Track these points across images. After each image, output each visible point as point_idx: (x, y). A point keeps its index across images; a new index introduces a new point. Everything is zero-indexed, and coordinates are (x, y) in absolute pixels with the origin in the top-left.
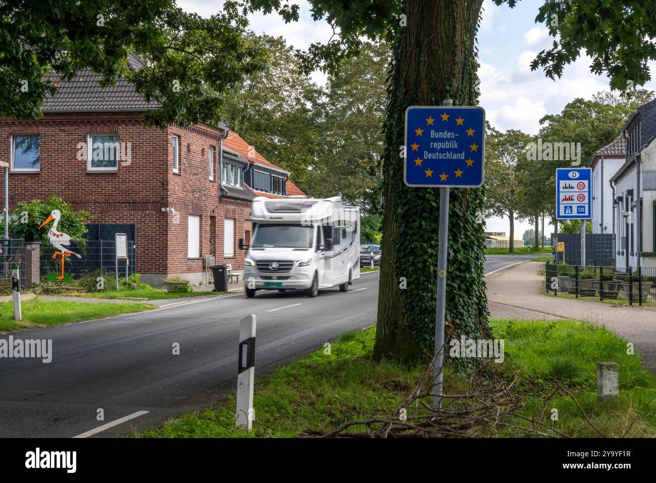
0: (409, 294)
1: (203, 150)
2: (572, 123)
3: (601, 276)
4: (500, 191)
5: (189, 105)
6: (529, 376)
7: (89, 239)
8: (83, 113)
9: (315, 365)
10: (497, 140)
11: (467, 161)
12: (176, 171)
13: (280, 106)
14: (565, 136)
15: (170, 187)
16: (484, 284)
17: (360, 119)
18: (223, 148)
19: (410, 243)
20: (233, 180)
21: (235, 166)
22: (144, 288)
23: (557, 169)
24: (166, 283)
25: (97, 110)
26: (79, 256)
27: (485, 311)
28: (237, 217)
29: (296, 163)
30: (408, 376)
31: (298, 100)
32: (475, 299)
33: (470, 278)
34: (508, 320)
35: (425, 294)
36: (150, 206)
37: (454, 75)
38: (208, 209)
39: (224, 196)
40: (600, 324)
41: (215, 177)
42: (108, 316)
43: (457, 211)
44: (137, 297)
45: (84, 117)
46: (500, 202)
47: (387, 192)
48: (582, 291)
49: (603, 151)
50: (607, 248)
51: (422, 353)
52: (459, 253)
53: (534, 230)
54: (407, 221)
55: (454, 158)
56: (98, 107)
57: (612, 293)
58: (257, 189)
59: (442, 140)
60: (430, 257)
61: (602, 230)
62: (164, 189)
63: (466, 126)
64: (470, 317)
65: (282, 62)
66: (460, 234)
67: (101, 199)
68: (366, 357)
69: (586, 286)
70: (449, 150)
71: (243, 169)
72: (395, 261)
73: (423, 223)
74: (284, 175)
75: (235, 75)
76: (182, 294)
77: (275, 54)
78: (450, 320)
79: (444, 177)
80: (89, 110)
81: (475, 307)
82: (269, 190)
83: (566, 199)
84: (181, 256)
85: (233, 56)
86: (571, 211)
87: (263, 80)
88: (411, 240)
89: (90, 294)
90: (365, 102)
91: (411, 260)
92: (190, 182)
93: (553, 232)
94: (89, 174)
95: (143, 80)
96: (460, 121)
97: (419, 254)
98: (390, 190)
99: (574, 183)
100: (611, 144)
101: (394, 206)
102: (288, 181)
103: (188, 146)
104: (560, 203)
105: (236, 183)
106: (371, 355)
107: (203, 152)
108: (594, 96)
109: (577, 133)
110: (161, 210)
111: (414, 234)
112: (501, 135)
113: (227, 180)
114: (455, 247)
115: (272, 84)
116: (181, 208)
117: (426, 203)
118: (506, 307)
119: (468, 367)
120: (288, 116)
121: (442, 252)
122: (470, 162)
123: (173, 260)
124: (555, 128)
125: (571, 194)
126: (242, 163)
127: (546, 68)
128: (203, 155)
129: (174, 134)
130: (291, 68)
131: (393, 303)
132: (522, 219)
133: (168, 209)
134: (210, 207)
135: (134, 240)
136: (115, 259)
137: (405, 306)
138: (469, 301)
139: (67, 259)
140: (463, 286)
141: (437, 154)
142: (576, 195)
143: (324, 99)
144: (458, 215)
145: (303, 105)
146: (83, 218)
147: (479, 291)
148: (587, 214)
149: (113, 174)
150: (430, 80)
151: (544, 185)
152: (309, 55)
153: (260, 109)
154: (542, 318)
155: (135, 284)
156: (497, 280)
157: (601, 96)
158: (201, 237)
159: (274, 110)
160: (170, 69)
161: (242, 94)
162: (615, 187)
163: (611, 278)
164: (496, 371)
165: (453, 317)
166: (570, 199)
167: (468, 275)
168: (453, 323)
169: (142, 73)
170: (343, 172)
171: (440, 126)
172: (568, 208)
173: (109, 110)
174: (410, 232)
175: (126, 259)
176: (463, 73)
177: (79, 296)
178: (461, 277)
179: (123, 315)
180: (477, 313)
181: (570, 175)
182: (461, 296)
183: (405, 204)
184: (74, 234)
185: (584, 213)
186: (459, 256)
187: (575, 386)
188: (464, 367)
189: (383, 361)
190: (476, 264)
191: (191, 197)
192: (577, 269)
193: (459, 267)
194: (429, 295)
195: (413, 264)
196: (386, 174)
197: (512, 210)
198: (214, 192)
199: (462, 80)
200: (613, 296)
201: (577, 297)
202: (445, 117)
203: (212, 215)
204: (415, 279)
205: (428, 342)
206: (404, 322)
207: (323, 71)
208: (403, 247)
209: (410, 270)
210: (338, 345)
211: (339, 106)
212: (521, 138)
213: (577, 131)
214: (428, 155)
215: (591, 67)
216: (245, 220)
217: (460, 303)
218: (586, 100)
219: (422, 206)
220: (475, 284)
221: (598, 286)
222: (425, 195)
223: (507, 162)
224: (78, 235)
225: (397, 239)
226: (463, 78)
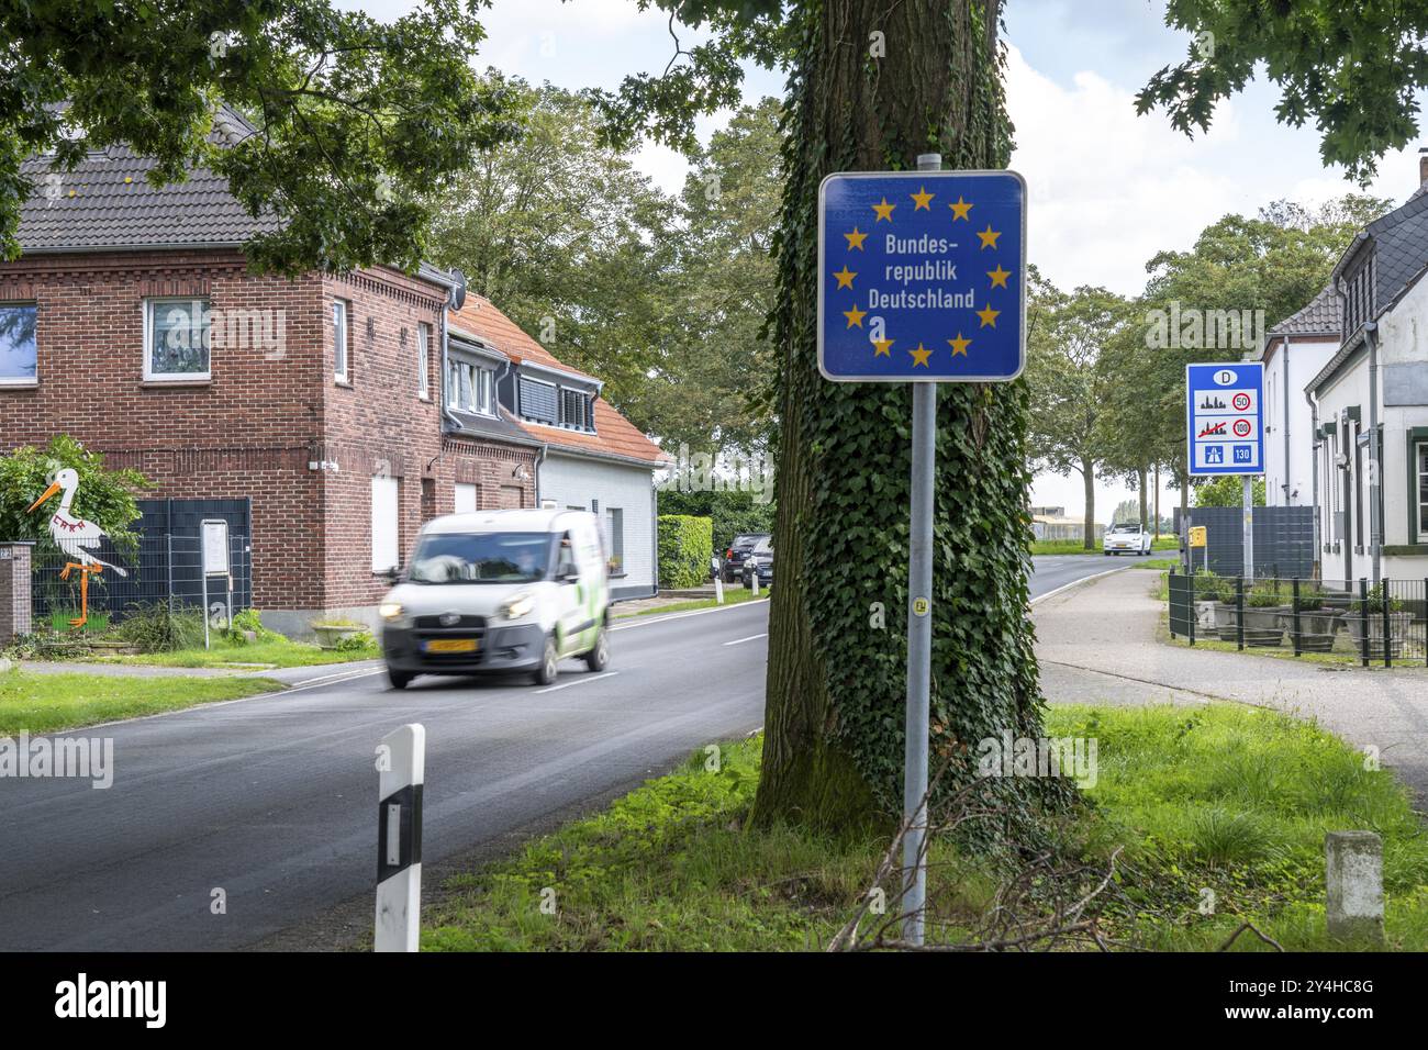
0: (842, 657)
1: (403, 333)
2: (1218, 269)
3: (1296, 602)
4: (1064, 417)
5: (349, 223)
6: (1147, 859)
7: (145, 533)
8: (132, 252)
9: (616, 834)
10: (1053, 310)
11: (980, 313)
12: (342, 378)
13: (585, 239)
14: (1202, 297)
15: (328, 415)
16: (1029, 627)
17: (757, 264)
18: (449, 327)
19: (843, 529)
20: (474, 399)
21: (478, 368)
22: (269, 640)
23: (1188, 366)
24: (316, 630)
25: (163, 245)
26: (122, 572)
27: (1035, 696)
28: (483, 479)
29: (621, 362)
30: (842, 866)
31: (622, 226)
32: (1008, 667)
33: (994, 614)
34: (1088, 708)
35: (881, 656)
36: (284, 458)
37: (947, 106)
38: (418, 463)
39: (452, 435)
40: (1305, 714)
41: (431, 393)
42: (165, 708)
43: (962, 446)
44: (249, 662)
45: (134, 262)
46: (1064, 442)
47: (786, 405)
48: (1251, 634)
49: (1287, 326)
50: (1300, 538)
51: (877, 806)
52: (967, 552)
53: (1138, 502)
54: (836, 473)
55: (948, 304)
56: (165, 238)
57: (1321, 640)
58: (528, 419)
59: (916, 260)
60: (895, 563)
61: (1288, 498)
62: (315, 420)
63: (978, 220)
64: (997, 712)
65: (586, 145)
66: (969, 505)
67: (174, 444)
68: (741, 816)
69: (1259, 623)
70: (935, 285)
71: (497, 375)
72: (807, 574)
73: (875, 477)
74: (588, 386)
75: (454, 153)
76: (352, 653)
77: (571, 127)
78: (945, 720)
79: (921, 355)
80: (145, 246)
81: (1008, 686)
82: (556, 420)
83: (1209, 432)
84: (357, 567)
85: (449, 110)
86: (1221, 457)
87: (547, 183)
88: (845, 523)
89: (144, 656)
90: (767, 228)
91: (846, 573)
92: (375, 404)
93: (1179, 505)
94: (146, 389)
95: (247, 167)
96: (961, 209)
97: (867, 557)
98: (792, 397)
99: (1226, 396)
100: (1303, 311)
101: (802, 437)
102: (599, 399)
103: (370, 324)
104: (1197, 439)
105: (480, 404)
106: (751, 807)
107: (403, 338)
108: (1262, 210)
109: (1228, 289)
110: (308, 467)
111: (853, 507)
112: (1063, 298)
113: (461, 399)
114: (956, 538)
115: (565, 192)
116: (354, 461)
117: (881, 428)
118: (1082, 673)
119: (992, 839)
120: (603, 261)
121: (920, 551)
122: (988, 316)
123: (339, 575)
124: (1180, 279)
125: (1219, 421)
126: (495, 361)
127: (1173, 108)
128: (403, 343)
129: (336, 297)
130: (607, 156)
131: (803, 679)
132: (1109, 478)
133: (324, 463)
134: (422, 460)
135: (246, 534)
136: (200, 576)
137: (832, 688)
138: (993, 672)
139: (96, 578)
140: (978, 636)
141: (903, 295)
142: (1230, 421)
143: (679, 224)
144: (962, 458)
145: (634, 236)
146: (133, 488)
147: (1017, 647)
148: (1255, 463)
149: (202, 388)
150: (888, 118)
151: (1158, 403)
152: (621, 101)
153: (539, 248)
154: (1166, 700)
155: (247, 633)
156: (1060, 610)
157: (1277, 211)
158: (401, 524)
159: (571, 250)
160: (306, 141)
161: (502, 215)
162: (1317, 402)
163: (1316, 606)
164: (1064, 847)
165: (954, 715)
166: (1219, 430)
167: (989, 609)
168: (955, 728)
169: (244, 152)
170: (722, 380)
171: (908, 223)
172: (1214, 450)
173: (190, 245)
174: (843, 501)
175: (225, 577)
176: (970, 103)
177: (119, 662)
178: (972, 612)
179: (200, 707)
180: (1014, 703)
181: (1218, 378)
182: (973, 662)
183: (830, 432)
184: (110, 523)
185: (1249, 460)
186: (968, 561)
187: (1265, 884)
188: (982, 838)
189: (779, 826)
190: (1009, 580)
191: (377, 436)
192: (1239, 585)
193: (968, 588)
194: (892, 658)
195: (851, 581)
196: (783, 359)
197: (1090, 459)
198: (430, 425)
199: (969, 120)
200: (1324, 646)
201: (1241, 648)
202: (922, 199)
203: (426, 476)
204: (857, 619)
205: (890, 779)
206: (830, 729)
207: (653, 137)
208: (825, 540)
209: (845, 597)
210: (682, 779)
211: (710, 237)
212: (1105, 304)
213: (1229, 286)
214: (877, 299)
215: (1277, 108)
216: (502, 486)
217: (971, 679)
218: (1247, 218)
219: (872, 437)
220: (1007, 629)
221: (1289, 623)
222: (879, 410)
223: (1078, 355)
224: (119, 525)
225: (810, 521)
226: (970, 115)
